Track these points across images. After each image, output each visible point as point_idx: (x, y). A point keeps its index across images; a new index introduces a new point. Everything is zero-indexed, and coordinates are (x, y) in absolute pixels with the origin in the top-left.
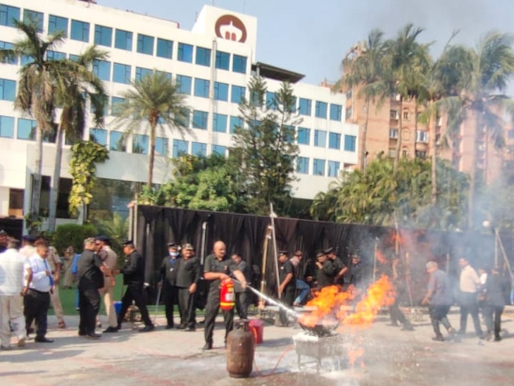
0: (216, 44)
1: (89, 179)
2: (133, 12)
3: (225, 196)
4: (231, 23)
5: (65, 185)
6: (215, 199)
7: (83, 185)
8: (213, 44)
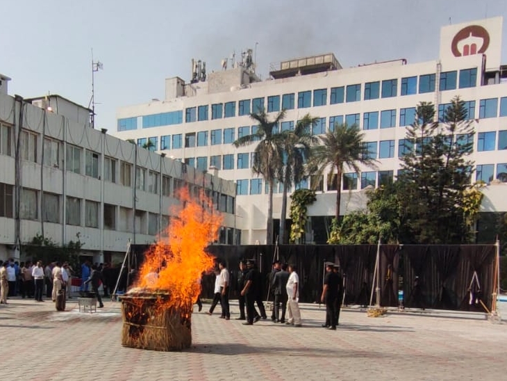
0: (441, 66)
1: (302, 218)
2: (365, 65)
3: (390, 221)
4: (471, 34)
5: (288, 223)
6: (380, 225)
7: (298, 223)
8: (438, 67)
